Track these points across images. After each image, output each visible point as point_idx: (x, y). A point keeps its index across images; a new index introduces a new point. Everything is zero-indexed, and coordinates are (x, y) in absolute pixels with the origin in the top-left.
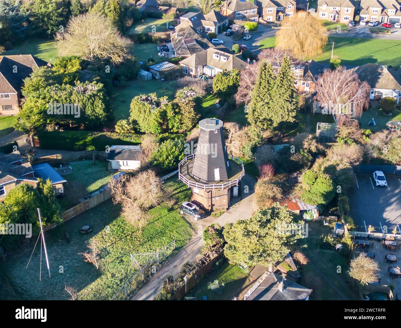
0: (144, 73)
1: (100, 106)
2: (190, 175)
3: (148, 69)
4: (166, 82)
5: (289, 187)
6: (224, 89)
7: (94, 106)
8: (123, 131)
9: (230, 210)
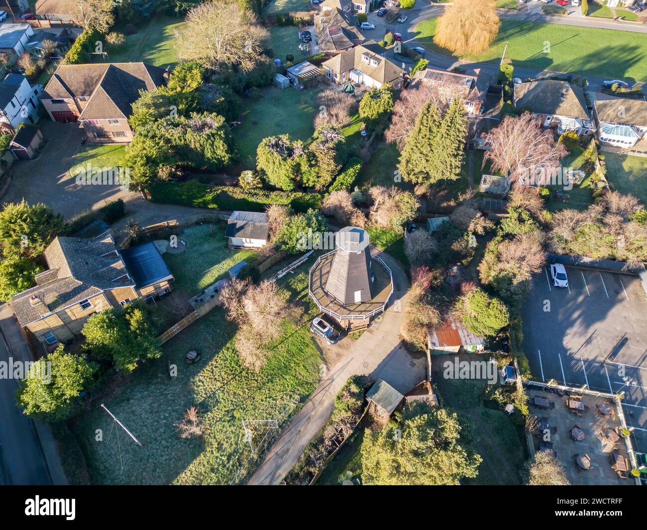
0: (281, 79)
1: (222, 148)
2: (323, 289)
3: (285, 73)
4: (305, 91)
5: (448, 302)
6: (372, 115)
7: (214, 147)
8: (248, 187)
9: (371, 328)
